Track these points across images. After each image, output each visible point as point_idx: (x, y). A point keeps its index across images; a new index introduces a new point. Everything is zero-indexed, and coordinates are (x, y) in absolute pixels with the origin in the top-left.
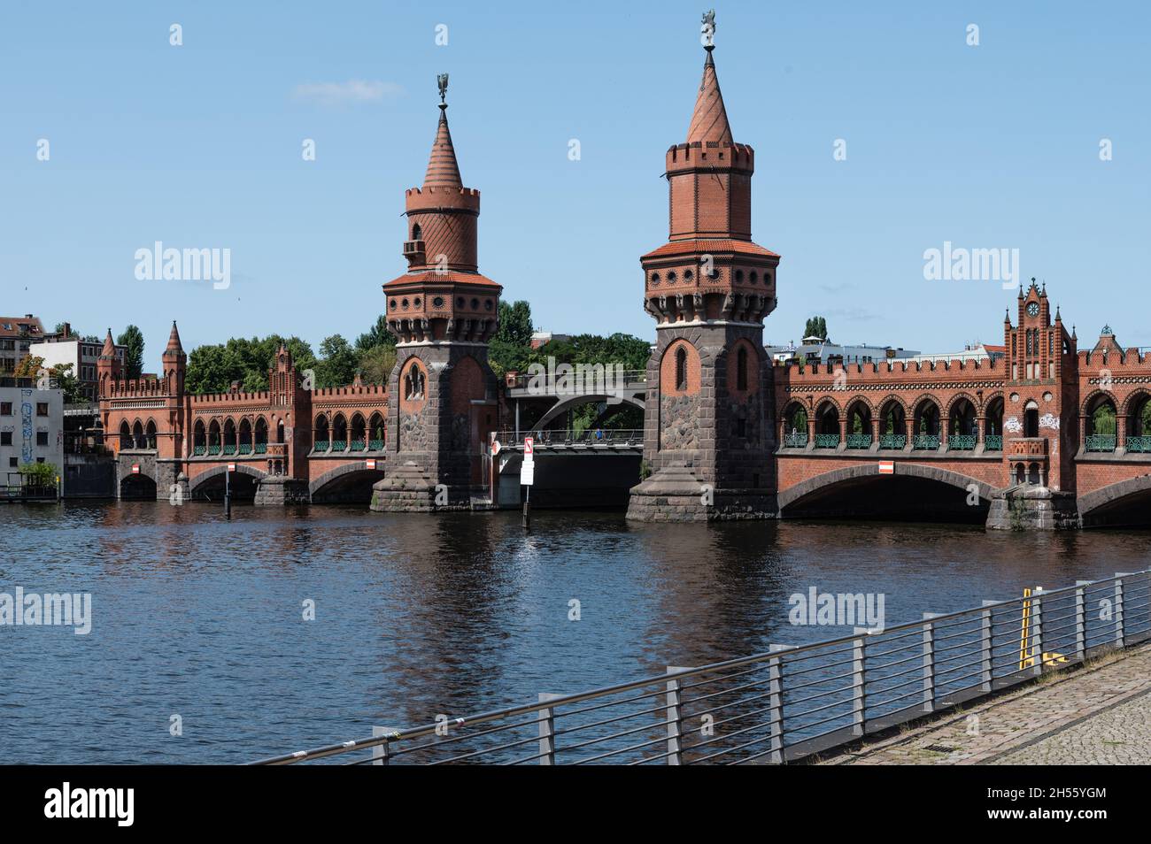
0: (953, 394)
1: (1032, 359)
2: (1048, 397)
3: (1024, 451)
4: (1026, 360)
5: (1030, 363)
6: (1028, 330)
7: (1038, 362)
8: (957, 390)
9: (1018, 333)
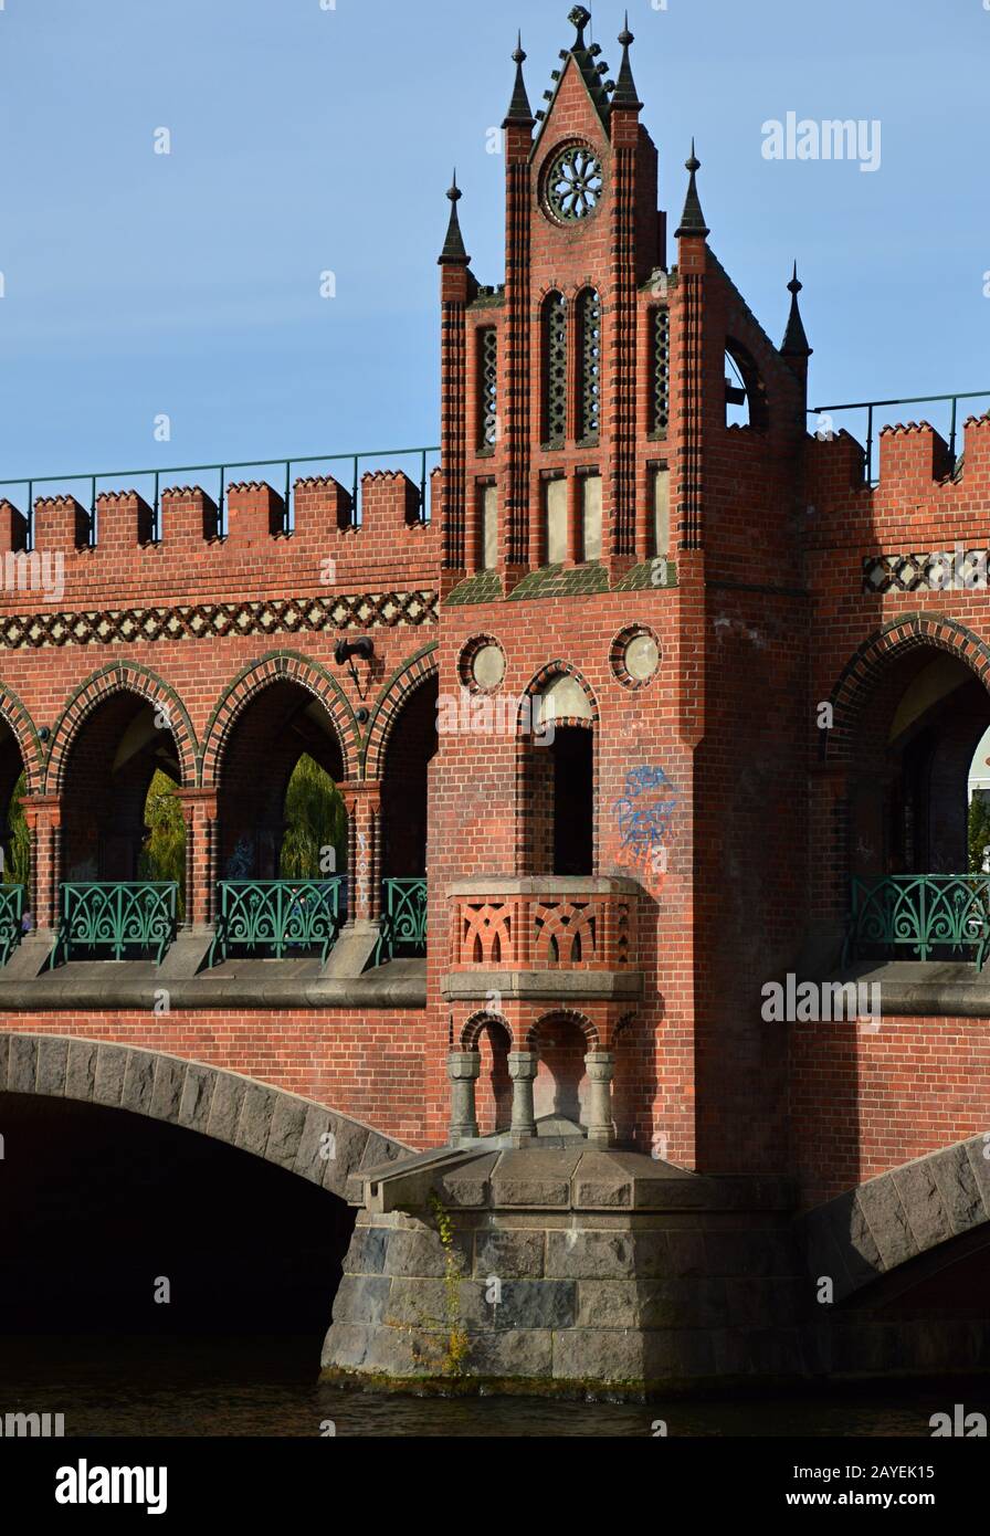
0: (239, 662)
1: (570, 453)
2: (642, 659)
3: (507, 948)
4: (539, 459)
5: (560, 476)
6: (553, 297)
7: (595, 473)
8: (258, 645)
9: (500, 316)
